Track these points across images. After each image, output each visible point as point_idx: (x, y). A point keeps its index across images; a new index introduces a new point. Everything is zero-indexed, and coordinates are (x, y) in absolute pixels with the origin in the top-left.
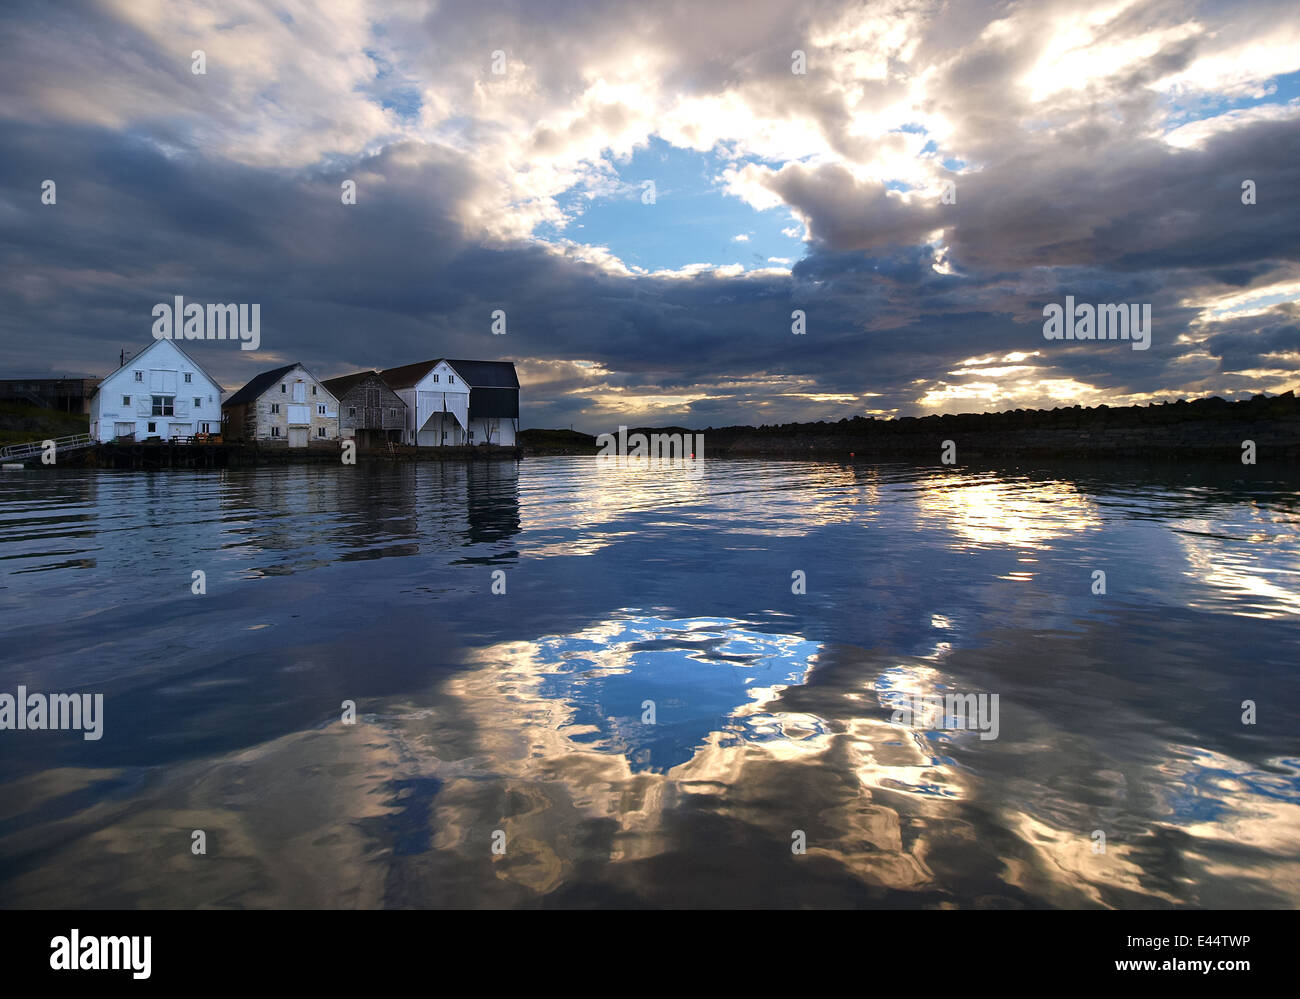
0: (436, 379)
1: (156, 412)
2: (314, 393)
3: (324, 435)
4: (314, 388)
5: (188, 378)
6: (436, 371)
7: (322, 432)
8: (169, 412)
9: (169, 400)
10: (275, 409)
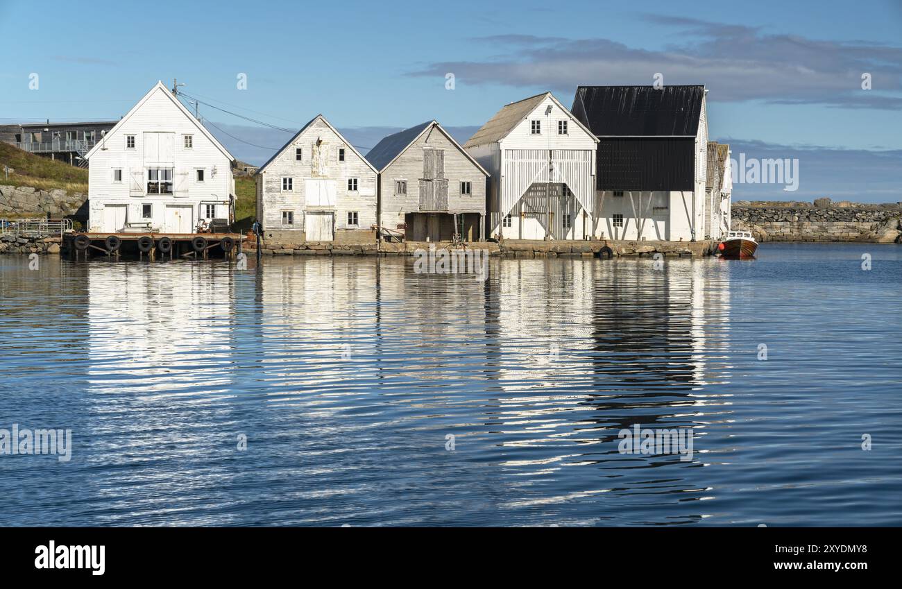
0: (536, 128)
1: (152, 189)
2: (342, 158)
3: (356, 222)
4: (342, 152)
5: (189, 141)
6: (537, 114)
7: (353, 218)
8: (166, 189)
9: (166, 174)
10: (288, 184)
